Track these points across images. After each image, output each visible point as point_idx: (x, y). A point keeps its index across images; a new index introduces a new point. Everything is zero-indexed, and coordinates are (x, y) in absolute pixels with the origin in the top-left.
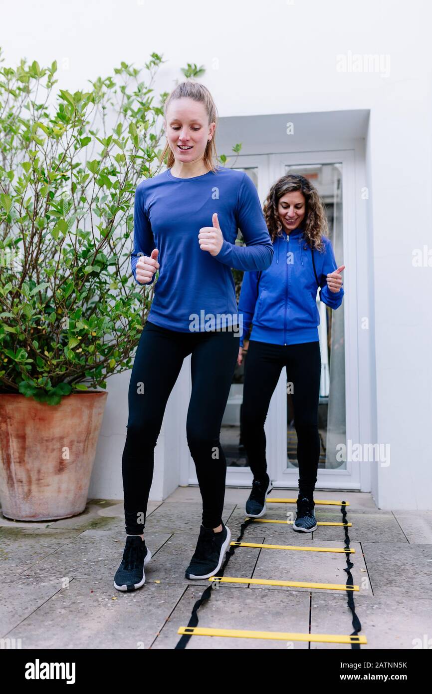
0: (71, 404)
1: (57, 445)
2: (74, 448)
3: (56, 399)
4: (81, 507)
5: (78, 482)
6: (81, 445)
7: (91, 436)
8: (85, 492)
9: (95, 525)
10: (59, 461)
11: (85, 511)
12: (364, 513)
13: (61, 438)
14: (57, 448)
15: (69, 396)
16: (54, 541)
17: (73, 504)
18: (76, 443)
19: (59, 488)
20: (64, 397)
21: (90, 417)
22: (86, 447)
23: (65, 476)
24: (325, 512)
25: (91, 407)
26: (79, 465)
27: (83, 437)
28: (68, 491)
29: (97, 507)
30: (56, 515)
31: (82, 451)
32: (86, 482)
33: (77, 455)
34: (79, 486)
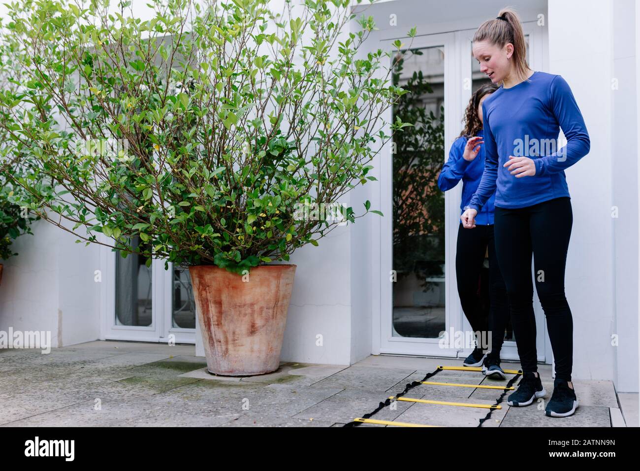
0: (258, 275)
1: (249, 311)
2: (264, 314)
3: (245, 270)
4: (274, 366)
5: (269, 343)
6: (271, 311)
7: (279, 304)
8: (276, 354)
9: (281, 380)
10: (250, 324)
11: (277, 371)
13: (252, 305)
14: (249, 313)
15: (257, 267)
16: (242, 390)
17: (265, 363)
18: (265, 309)
19: (252, 348)
20: (252, 268)
21: (278, 286)
22: (275, 313)
23: (257, 338)
25: (278, 277)
26: (269, 328)
27: (272, 304)
28: (260, 351)
29: (290, 368)
30: (250, 371)
31: (271, 317)
32: (276, 344)
33: (267, 320)
34: (270, 347)
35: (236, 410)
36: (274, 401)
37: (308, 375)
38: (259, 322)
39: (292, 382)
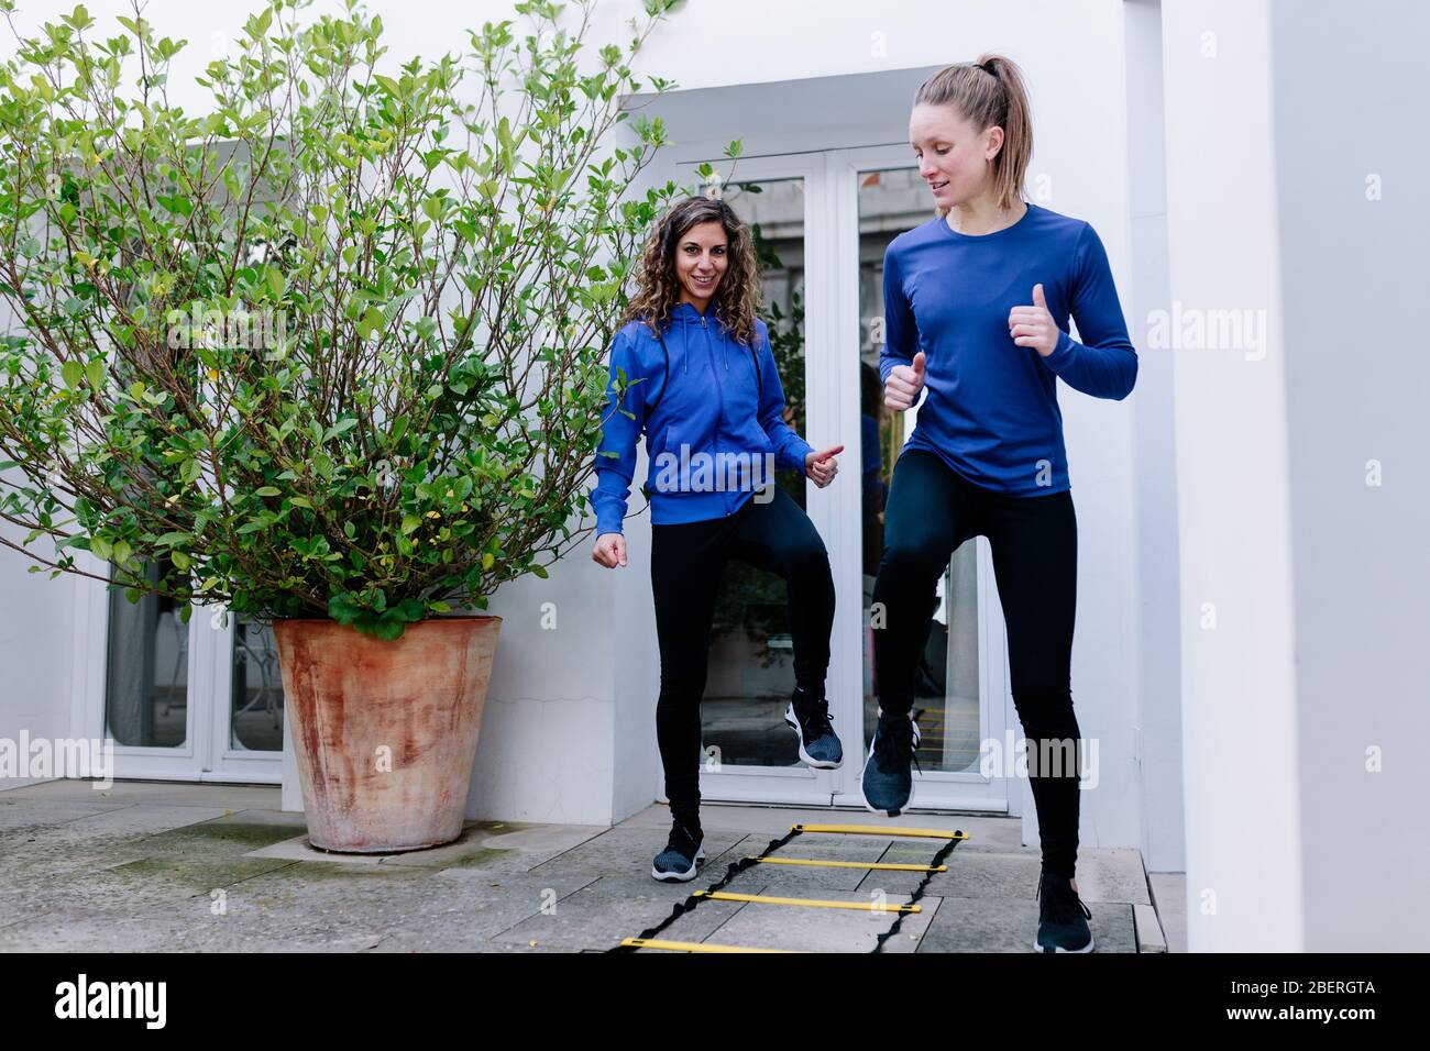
0: (421, 640)
1: (401, 714)
2: (432, 721)
3: (395, 629)
4: (451, 832)
5: (442, 783)
6: (447, 714)
7: (465, 699)
8: (457, 802)
9: (466, 861)
10: (403, 742)
11: (459, 840)
13: (408, 701)
14: (400, 720)
15: (419, 623)
16: (385, 882)
17: (434, 823)
18: (435, 711)
19: (405, 793)
20: (409, 625)
21: (463, 663)
22: (455, 722)
23: (416, 771)
25: (464, 644)
26: (444, 751)
27: (449, 700)
28: (422, 799)
29: (485, 833)
30: (400, 843)
31: (447, 727)
32: (459, 785)
33: (439, 733)
34: (444, 790)
35: (373, 927)
36: (452, 906)
37: (524, 849)
38: (422, 738)
39: (491, 864)
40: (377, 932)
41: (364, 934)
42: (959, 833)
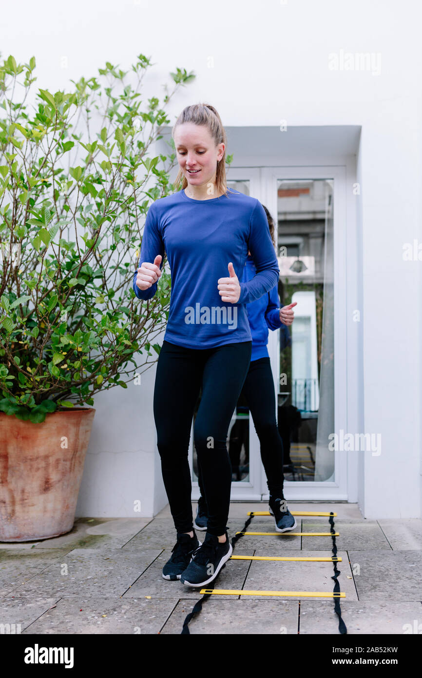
0: (55, 422)
1: (42, 464)
2: (60, 467)
3: (40, 417)
4: (68, 526)
5: (65, 501)
6: (68, 463)
7: (78, 454)
8: (72, 511)
9: (83, 543)
10: (44, 480)
11: (73, 530)
12: (351, 523)
13: (46, 457)
14: (42, 467)
15: (54, 413)
16: (40, 561)
17: (60, 523)
18: (62, 462)
19: (45, 508)
20: (48, 414)
21: (77, 435)
22: (72, 466)
23: (51, 495)
24: (314, 523)
25: (77, 424)
26: (66, 483)
27: (69, 456)
28: (54, 510)
29: (85, 525)
30: (41, 535)
31: (68, 470)
32: (73, 501)
33: (64, 474)
34: (66, 504)
35: (48, 593)
36: (88, 574)
37: (111, 534)
38: (54, 477)
40: (52, 596)
41: (44, 598)
42: (332, 514)
